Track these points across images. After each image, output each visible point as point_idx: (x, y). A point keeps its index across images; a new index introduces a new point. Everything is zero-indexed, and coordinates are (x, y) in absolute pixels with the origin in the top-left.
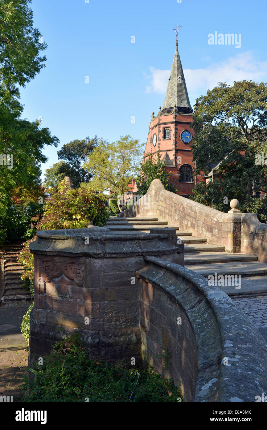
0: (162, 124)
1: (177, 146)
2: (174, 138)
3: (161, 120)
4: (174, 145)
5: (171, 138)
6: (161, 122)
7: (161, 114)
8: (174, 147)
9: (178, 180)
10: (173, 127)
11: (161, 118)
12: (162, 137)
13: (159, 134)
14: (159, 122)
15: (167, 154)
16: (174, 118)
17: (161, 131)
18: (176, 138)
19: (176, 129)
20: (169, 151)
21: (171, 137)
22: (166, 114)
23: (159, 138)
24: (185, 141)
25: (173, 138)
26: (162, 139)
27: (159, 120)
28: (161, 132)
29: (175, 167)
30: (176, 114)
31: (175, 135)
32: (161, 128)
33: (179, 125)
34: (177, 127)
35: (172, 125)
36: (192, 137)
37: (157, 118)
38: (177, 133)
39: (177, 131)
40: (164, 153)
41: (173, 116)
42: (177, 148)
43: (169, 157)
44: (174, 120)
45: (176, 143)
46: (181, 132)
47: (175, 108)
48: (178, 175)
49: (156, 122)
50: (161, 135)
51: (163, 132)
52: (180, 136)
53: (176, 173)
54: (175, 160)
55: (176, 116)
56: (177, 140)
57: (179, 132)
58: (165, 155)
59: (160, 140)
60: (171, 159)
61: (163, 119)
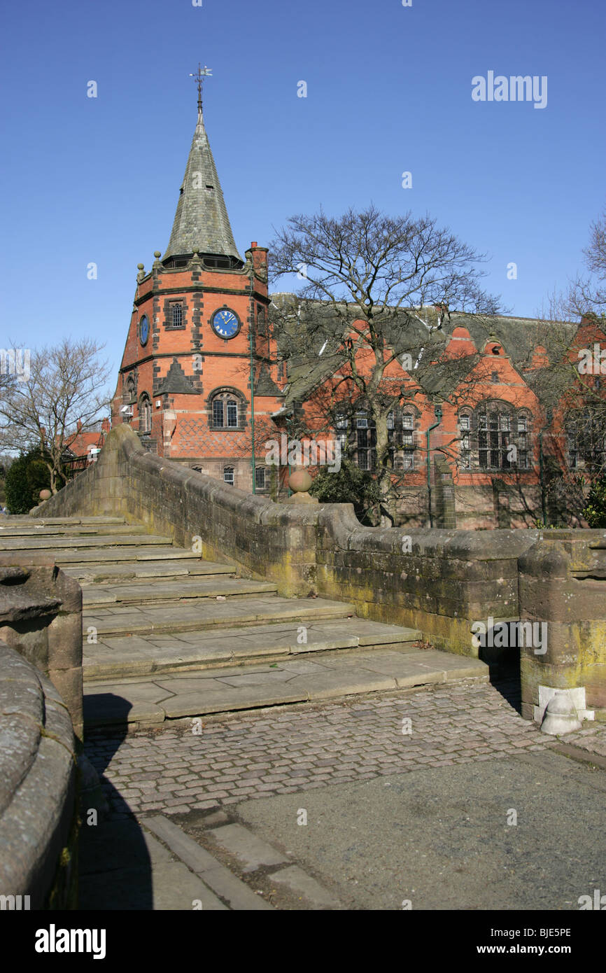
0: (162, 292)
1: (201, 345)
2: (194, 326)
3: (160, 283)
4: (195, 341)
5: (187, 326)
6: (161, 287)
7: (162, 269)
8: (194, 347)
9: (206, 424)
10: (192, 301)
11: (161, 278)
12: (165, 324)
13: (155, 315)
14: (154, 288)
15: (175, 361)
16: (193, 279)
17: (162, 310)
18: (198, 325)
19: (200, 304)
20: (183, 355)
21: (186, 322)
22: (173, 270)
23: (154, 325)
24: (224, 333)
25: (191, 325)
26: (163, 328)
27: (155, 283)
28: (159, 311)
29: (199, 392)
30: (199, 270)
31: (197, 317)
32: (161, 301)
33: (206, 295)
34: (202, 300)
35: (190, 296)
36: (240, 324)
37: (150, 278)
38: (202, 314)
39: (202, 310)
40: (170, 361)
41: (190, 274)
42: (203, 349)
43: (183, 371)
44: (193, 284)
45: (200, 336)
46: (212, 312)
47: (196, 255)
48: (205, 412)
49: (148, 287)
50: (160, 319)
51: (166, 310)
52: (211, 322)
53: (201, 409)
54: (197, 378)
55: (200, 274)
56: (201, 331)
57: (208, 311)
58: (172, 366)
59: (159, 331)
60: (186, 375)
61: (167, 280)
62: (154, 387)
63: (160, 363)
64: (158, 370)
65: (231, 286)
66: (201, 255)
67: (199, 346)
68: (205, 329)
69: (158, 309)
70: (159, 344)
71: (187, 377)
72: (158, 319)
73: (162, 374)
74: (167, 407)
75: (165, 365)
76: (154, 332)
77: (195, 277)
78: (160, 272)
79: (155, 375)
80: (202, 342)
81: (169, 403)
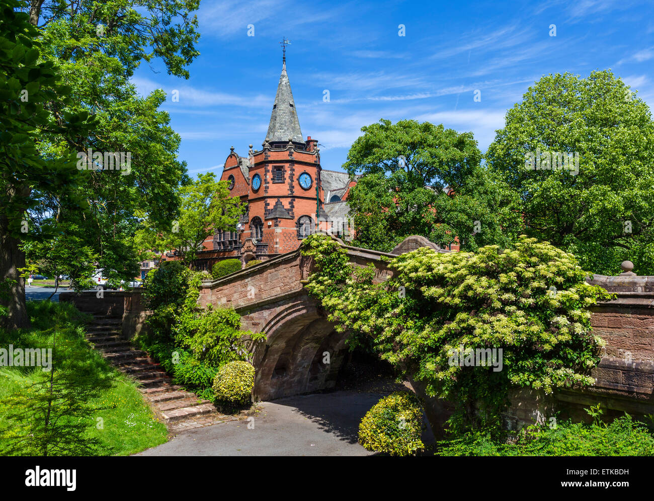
0: (271, 162)
1: (294, 192)
2: (290, 181)
3: (269, 156)
4: (290, 190)
5: (286, 181)
6: (270, 159)
8: (290, 193)
9: (296, 236)
11: (269, 153)
12: (272, 179)
13: (266, 175)
14: (265, 159)
15: (279, 201)
16: (289, 155)
17: (270, 172)
18: (292, 181)
19: (293, 170)
20: (283, 197)
21: (285, 179)
22: (277, 149)
23: (265, 180)
24: (304, 186)
25: (288, 181)
26: (271, 182)
27: (266, 156)
29: (292, 219)
30: (292, 150)
31: (291, 177)
32: (270, 167)
33: (296, 165)
34: (294, 167)
35: (287, 166)
36: (312, 182)
37: (262, 153)
38: (294, 175)
39: (294, 173)
40: (276, 200)
41: (288, 153)
42: (294, 194)
43: (283, 206)
44: (289, 158)
45: (293, 187)
46: (299, 174)
47: (290, 143)
48: (295, 229)
49: (261, 159)
50: (269, 176)
51: (273, 171)
52: (298, 180)
53: (293, 227)
54: (291, 210)
55: (293, 153)
56: (294, 184)
57: (297, 174)
58: (276, 203)
59: (268, 183)
60: (285, 208)
61: (273, 155)
62: (265, 214)
63: (269, 201)
64: (268, 204)
65: (307, 160)
66: (294, 143)
67: (292, 192)
68: (295, 183)
69: (268, 171)
70: (269, 190)
71: (286, 209)
72: (268, 177)
73: (271, 207)
74: (276, 225)
75: (272, 203)
76: (266, 183)
77: (291, 154)
78: (269, 150)
79: (265, 208)
80: (294, 190)
81: (278, 223)
